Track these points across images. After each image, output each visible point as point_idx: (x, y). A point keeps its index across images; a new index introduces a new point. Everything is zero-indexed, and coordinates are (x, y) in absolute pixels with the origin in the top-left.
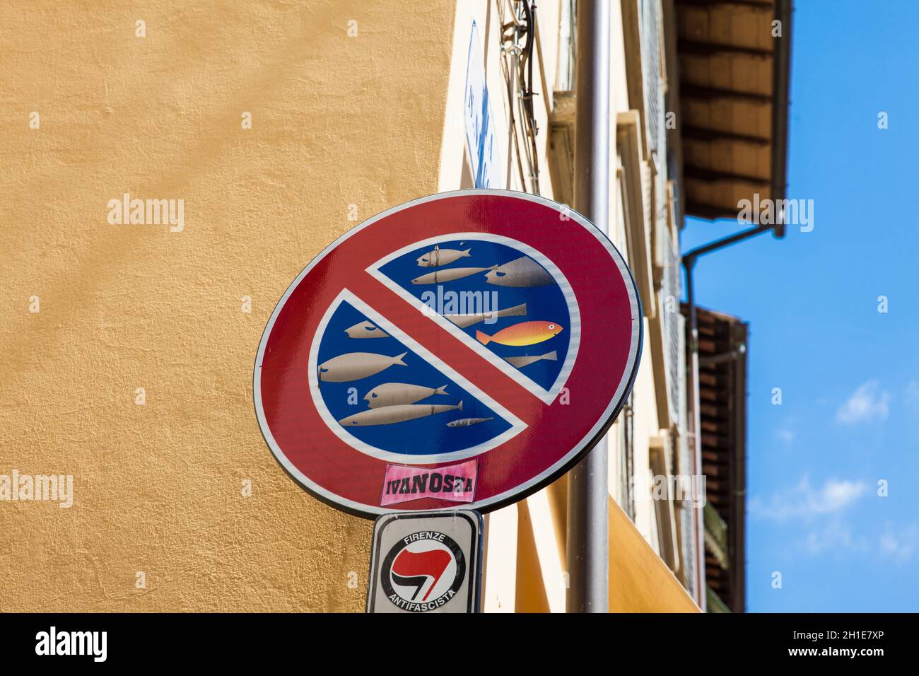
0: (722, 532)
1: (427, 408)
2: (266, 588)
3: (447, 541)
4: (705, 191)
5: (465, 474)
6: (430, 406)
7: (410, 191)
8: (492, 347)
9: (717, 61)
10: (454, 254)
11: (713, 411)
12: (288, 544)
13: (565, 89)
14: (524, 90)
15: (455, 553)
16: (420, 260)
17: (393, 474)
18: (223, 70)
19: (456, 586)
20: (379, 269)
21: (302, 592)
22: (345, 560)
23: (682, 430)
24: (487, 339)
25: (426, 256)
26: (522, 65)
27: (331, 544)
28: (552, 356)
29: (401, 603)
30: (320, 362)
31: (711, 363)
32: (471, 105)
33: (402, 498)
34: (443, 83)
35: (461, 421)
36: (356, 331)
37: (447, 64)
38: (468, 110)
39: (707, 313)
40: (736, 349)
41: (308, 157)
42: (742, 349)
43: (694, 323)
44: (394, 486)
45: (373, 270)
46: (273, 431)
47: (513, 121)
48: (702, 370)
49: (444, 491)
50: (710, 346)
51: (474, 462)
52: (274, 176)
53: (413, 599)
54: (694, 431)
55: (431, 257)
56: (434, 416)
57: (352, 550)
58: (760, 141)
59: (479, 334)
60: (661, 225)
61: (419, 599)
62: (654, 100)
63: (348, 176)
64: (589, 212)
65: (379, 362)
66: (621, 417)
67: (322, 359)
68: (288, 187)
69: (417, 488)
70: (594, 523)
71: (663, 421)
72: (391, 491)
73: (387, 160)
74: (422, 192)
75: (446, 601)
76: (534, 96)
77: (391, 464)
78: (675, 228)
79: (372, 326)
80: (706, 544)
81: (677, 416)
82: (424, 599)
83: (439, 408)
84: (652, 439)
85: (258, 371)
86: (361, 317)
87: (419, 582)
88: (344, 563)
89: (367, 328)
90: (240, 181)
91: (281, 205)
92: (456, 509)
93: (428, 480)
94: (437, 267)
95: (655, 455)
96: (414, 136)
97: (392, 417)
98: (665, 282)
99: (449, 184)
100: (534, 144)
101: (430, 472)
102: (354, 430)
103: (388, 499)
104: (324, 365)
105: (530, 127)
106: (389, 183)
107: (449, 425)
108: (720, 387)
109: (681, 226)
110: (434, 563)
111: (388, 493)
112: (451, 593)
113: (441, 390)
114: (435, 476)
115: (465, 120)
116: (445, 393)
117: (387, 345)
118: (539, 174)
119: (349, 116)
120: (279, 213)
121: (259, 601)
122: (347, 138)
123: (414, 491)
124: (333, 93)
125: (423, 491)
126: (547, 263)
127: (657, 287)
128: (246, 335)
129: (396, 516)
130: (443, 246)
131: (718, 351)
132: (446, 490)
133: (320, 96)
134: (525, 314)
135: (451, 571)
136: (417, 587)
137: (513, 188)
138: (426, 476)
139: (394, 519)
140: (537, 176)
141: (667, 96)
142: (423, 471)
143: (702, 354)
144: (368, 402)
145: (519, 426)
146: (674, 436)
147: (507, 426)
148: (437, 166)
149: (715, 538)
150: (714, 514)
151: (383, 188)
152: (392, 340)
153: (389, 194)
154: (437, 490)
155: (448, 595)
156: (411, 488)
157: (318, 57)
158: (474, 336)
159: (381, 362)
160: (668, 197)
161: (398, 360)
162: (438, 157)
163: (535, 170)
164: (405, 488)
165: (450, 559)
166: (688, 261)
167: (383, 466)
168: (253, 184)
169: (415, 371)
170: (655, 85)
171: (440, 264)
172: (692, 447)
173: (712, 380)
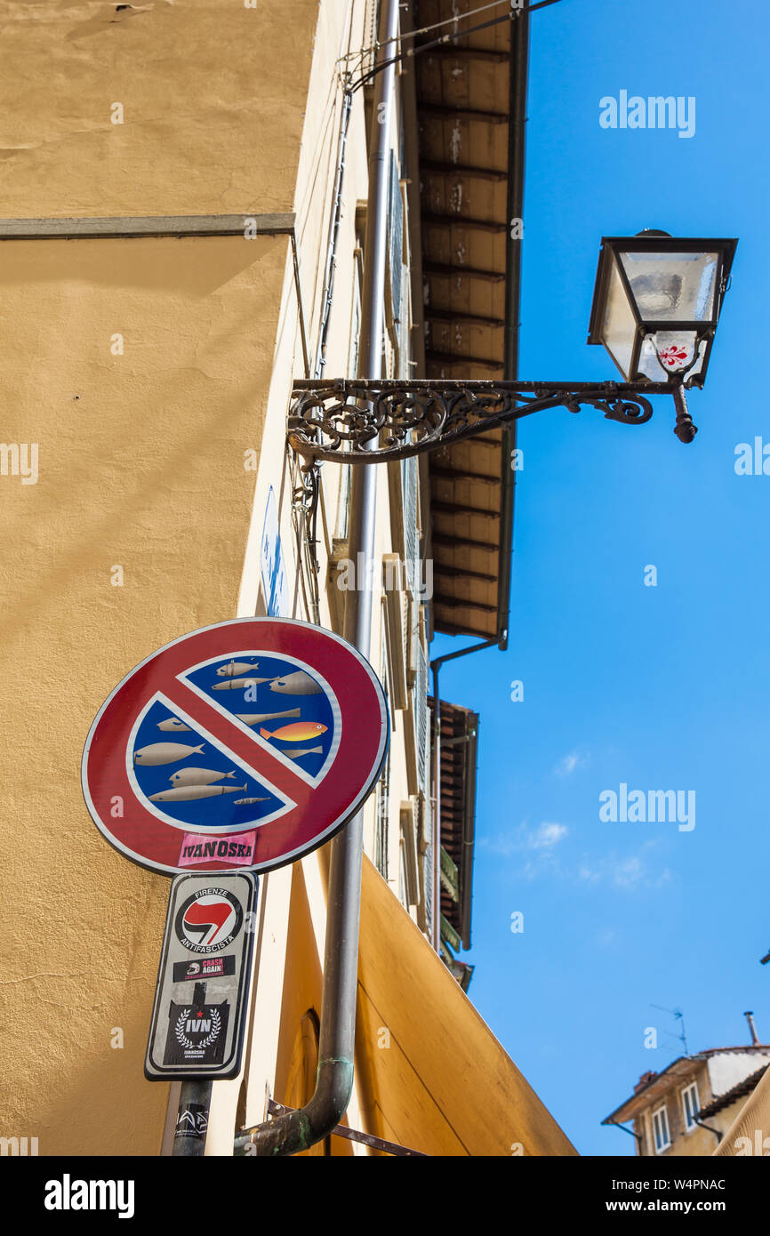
0: (454, 873)
1: (219, 788)
2: (83, 929)
3: (230, 896)
4: (449, 614)
5: (246, 842)
6: (221, 787)
7: (216, 615)
8: (272, 741)
9: (460, 518)
10: (246, 667)
11: (451, 781)
12: (104, 894)
13: (343, 537)
14: (309, 538)
15: (235, 906)
16: (219, 671)
17: (189, 841)
18: (74, 516)
19: (235, 933)
20: (186, 677)
21: (113, 934)
22: (148, 908)
23: (426, 795)
24: (268, 735)
25: (224, 668)
26: (308, 519)
27: (138, 895)
28: (318, 750)
29: (190, 946)
30: (135, 750)
31: (451, 744)
32: (266, 549)
33: (195, 861)
34: (244, 533)
35: (245, 800)
36: (166, 725)
37: (248, 519)
38: (264, 554)
39: (448, 705)
40: (469, 733)
41: (137, 585)
42: (474, 733)
43: (438, 713)
44: (190, 851)
45: (182, 677)
46: (95, 804)
47: (299, 561)
48: (443, 749)
49: (229, 856)
50: (450, 731)
51: (254, 833)
52: (108, 600)
53: (200, 943)
54: (436, 797)
55: (228, 669)
56: (224, 795)
57: (154, 900)
58: (491, 578)
59: (263, 731)
60: (415, 639)
61: (204, 943)
62: (411, 545)
63: (166, 601)
64: (355, 639)
65: (183, 750)
66: (378, 786)
67: (137, 747)
68: (120, 608)
69: (208, 853)
70: (350, 877)
71: (412, 788)
72: (187, 855)
73: (198, 590)
74: (224, 616)
75: (226, 945)
76: (317, 543)
77: (188, 832)
78: (425, 641)
79: (178, 722)
80: (441, 882)
81: (423, 785)
82: (209, 943)
83: (229, 789)
84: (402, 802)
85: (86, 755)
86: (170, 715)
87: (205, 929)
88: (148, 910)
89: (175, 723)
90: (83, 602)
91: (113, 622)
92: (238, 870)
93: (217, 847)
94: (232, 677)
95: (405, 815)
96: (220, 573)
97: (191, 795)
98: (417, 683)
99: (246, 611)
100: (316, 579)
101: (219, 840)
102: (160, 805)
103: (184, 861)
104: (139, 752)
105: (313, 566)
106: (199, 608)
107: (236, 802)
108: (456, 762)
109: (431, 639)
110: (218, 914)
111: (184, 856)
112: (230, 938)
113: (230, 775)
114: (222, 843)
115: (261, 561)
116: (233, 777)
117: (190, 737)
118: (319, 602)
119: (171, 554)
120: (111, 629)
121: (78, 940)
122: (167, 571)
123: (205, 855)
124: (160, 537)
125: (212, 855)
126: (318, 676)
127: (410, 686)
128: (79, 724)
129: (190, 875)
130: (238, 660)
131: (456, 735)
132: (230, 855)
133: (149, 539)
134: (299, 716)
135: (231, 920)
136: (203, 933)
137: (298, 617)
138: (215, 843)
139: (188, 877)
140: (317, 603)
141: (421, 542)
142: (214, 839)
143: (443, 736)
144: (172, 782)
145: (290, 805)
146: (421, 800)
147: (280, 804)
148: (237, 596)
149: (449, 878)
150: (449, 859)
151: (194, 612)
152: (193, 733)
153: (198, 616)
154: (223, 855)
155: (228, 940)
156: (203, 852)
157: (149, 509)
158: (258, 732)
159: (184, 750)
160: (421, 618)
161: (198, 749)
162: (238, 589)
163: (316, 600)
164: (198, 852)
165: (231, 910)
166: (435, 666)
167: (182, 834)
168: (92, 605)
169: (211, 759)
170: (413, 534)
171: (234, 674)
172: (433, 808)
173: (451, 757)
